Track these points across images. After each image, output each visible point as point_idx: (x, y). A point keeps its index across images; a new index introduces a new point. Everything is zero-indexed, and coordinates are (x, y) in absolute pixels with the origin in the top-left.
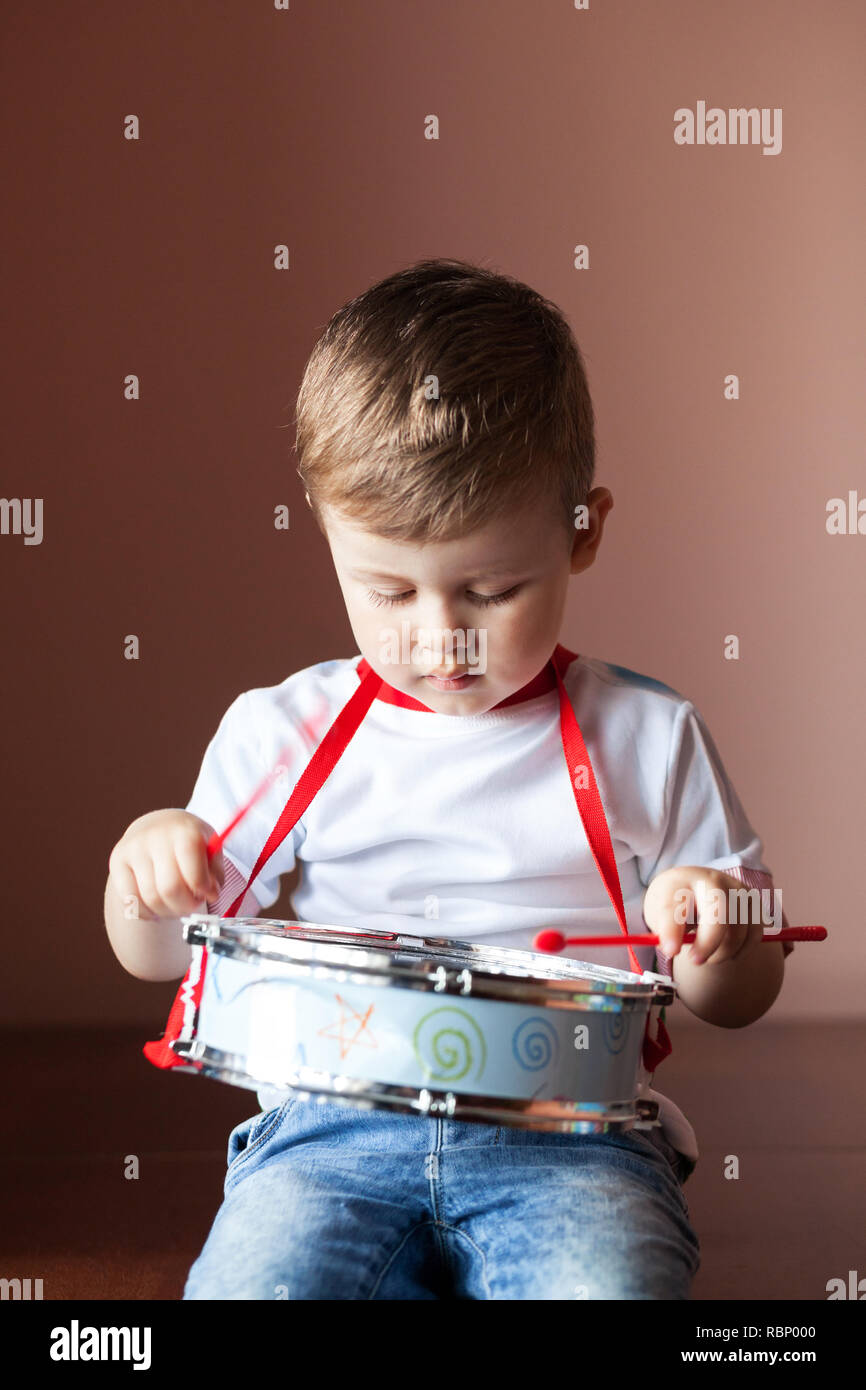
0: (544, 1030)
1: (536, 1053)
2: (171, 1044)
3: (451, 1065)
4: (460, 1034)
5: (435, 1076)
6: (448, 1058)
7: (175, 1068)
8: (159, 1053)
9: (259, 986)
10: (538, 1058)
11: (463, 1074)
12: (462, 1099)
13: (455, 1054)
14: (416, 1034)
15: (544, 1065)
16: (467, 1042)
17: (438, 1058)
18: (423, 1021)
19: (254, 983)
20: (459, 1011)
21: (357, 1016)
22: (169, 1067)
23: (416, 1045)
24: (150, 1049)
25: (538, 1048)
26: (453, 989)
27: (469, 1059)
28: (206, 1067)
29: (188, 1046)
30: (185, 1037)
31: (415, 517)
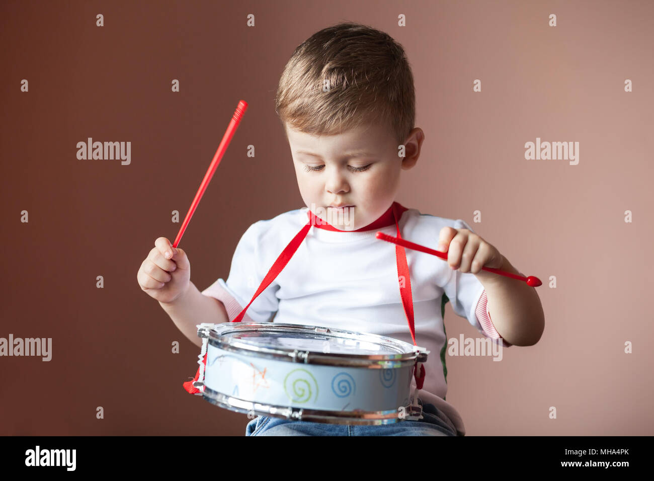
0: (347, 378)
1: (343, 389)
2: (193, 383)
3: (302, 395)
4: (305, 381)
5: (294, 401)
6: (300, 393)
7: (196, 394)
8: (190, 386)
9: (222, 358)
10: (344, 392)
11: (307, 400)
12: (306, 411)
13: (304, 390)
14: (285, 381)
15: (348, 394)
16: (309, 385)
17: (295, 392)
18: (288, 375)
19: (220, 357)
20: (304, 370)
21: (260, 373)
22: (193, 394)
23: (285, 387)
24: (186, 384)
25: (343, 387)
26: (300, 361)
27: (310, 393)
28: (203, 396)
29: (201, 384)
30: (200, 380)
31: (320, 121)
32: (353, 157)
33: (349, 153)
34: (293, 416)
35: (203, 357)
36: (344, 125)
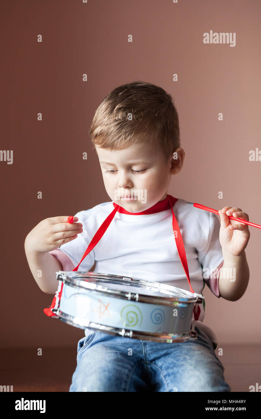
0: (161, 312)
1: (158, 319)
2: (52, 310)
3: (132, 322)
4: (135, 313)
5: (127, 325)
6: (131, 320)
7: (53, 317)
8: (48, 312)
9: (77, 295)
10: (158, 320)
11: (135, 325)
12: (135, 332)
13: (133, 319)
14: (122, 312)
15: (160, 322)
16: (137, 316)
17: (128, 319)
18: (124, 308)
19: (75, 294)
20: (136, 306)
21: (104, 306)
22: (51, 316)
23: (121, 316)
24: (45, 310)
25: (158, 317)
26: (133, 299)
27: (137, 320)
28: (60, 318)
29: (56, 310)
30: (56, 308)
31: (111, 141)
32: (134, 164)
33: (131, 162)
34: (126, 334)
35: (59, 293)
36: (126, 143)
